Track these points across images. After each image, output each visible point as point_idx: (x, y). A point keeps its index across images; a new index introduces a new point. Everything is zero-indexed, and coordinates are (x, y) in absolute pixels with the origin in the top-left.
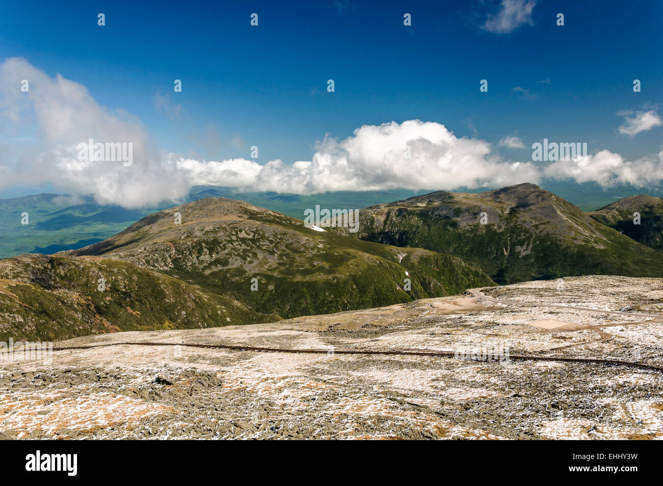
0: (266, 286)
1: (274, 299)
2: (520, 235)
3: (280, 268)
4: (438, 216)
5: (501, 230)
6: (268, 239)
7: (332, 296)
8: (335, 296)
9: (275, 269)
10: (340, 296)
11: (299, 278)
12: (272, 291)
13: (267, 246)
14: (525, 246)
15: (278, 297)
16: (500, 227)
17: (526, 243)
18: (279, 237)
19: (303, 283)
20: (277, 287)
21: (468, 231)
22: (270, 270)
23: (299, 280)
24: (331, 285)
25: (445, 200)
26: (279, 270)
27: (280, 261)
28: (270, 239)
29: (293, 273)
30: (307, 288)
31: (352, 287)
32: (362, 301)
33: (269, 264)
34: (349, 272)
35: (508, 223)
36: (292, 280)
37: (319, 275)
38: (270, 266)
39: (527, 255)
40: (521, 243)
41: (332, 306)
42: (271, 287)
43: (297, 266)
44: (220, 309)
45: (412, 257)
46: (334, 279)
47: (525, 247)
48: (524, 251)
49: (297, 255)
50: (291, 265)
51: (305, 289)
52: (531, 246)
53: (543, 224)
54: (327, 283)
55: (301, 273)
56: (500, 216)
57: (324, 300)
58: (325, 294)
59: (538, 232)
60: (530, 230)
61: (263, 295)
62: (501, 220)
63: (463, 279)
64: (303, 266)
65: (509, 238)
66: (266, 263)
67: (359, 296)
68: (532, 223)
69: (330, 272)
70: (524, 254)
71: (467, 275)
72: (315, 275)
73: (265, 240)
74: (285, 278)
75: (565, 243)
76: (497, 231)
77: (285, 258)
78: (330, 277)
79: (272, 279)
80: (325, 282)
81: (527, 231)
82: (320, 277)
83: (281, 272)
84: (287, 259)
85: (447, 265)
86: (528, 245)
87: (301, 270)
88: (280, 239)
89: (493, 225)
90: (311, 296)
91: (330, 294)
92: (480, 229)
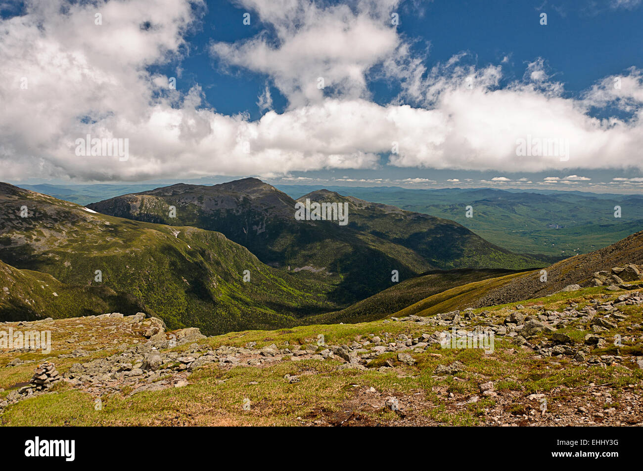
0: (61, 262)
1: (73, 275)
2: (255, 218)
3: (72, 245)
4: (184, 204)
5: (239, 214)
6: (51, 218)
7: (133, 269)
8: (136, 269)
9: (67, 246)
10: (141, 268)
11: (95, 254)
12: (69, 267)
13: (51, 224)
14: (260, 225)
15: (77, 272)
16: (238, 211)
17: (260, 223)
18: (63, 215)
19: (101, 258)
20: (74, 263)
21: (212, 215)
22: (62, 247)
23: (97, 255)
24: (130, 258)
25: (187, 191)
26: (72, 247)
27: (69, 239)
28: (53, 217)
29: (88, 249)
30: (106, 263)
31: (150, 260)
32: (162, 272)
33: (59, 241)
34: (145, 246)
35: (244, 208)
36: (89, 256)
37: (116, 250)
38: (61, 243)
39: (263, 233)
40: (257, 223)
41: (135, 279)
42: (67, 264)
43: (90, 242)
44: (42, 284)
45: (185, 234)
46: (132, 253)
47: (260, 227)
48: (260, 229)
49: (87, 233)
50: (83, 241)
51: (104, 264)
52: (265, 225)
53: (271, 208)
54: (125, 256)
55: (96, 248)
56: (236, 203)
57: (125, 274)
58: (126, 267)
59: (268, 215)
60: (261, 213)
61: (60, 272)
62: (238, 206)
63: (229, 251)
64: (96, 242)
65: (246, 220)
66: (56, 241)
67: (157, 267)
68: (262, 208)
69: (125, 246)
70: (260, 232)
71: (231, 248)
72: (111, 250)
73: (48, 218)
74: (80, 254)
75: (291, 222)
76: (236, 214)
77: (74, 235)
78: (128, 251)
79: (66, 255)
80: (124, 256)
81: (260, 214)
82: (119, 252)
83: (74, 248)
84: (77, 235)
85: (215, 240)
86: (262, 224)
87: (95, 246)
88: (64, 217)
89: (232, 209)
90: (112, 269)
91: (130, 267)
92: (222, 213)
